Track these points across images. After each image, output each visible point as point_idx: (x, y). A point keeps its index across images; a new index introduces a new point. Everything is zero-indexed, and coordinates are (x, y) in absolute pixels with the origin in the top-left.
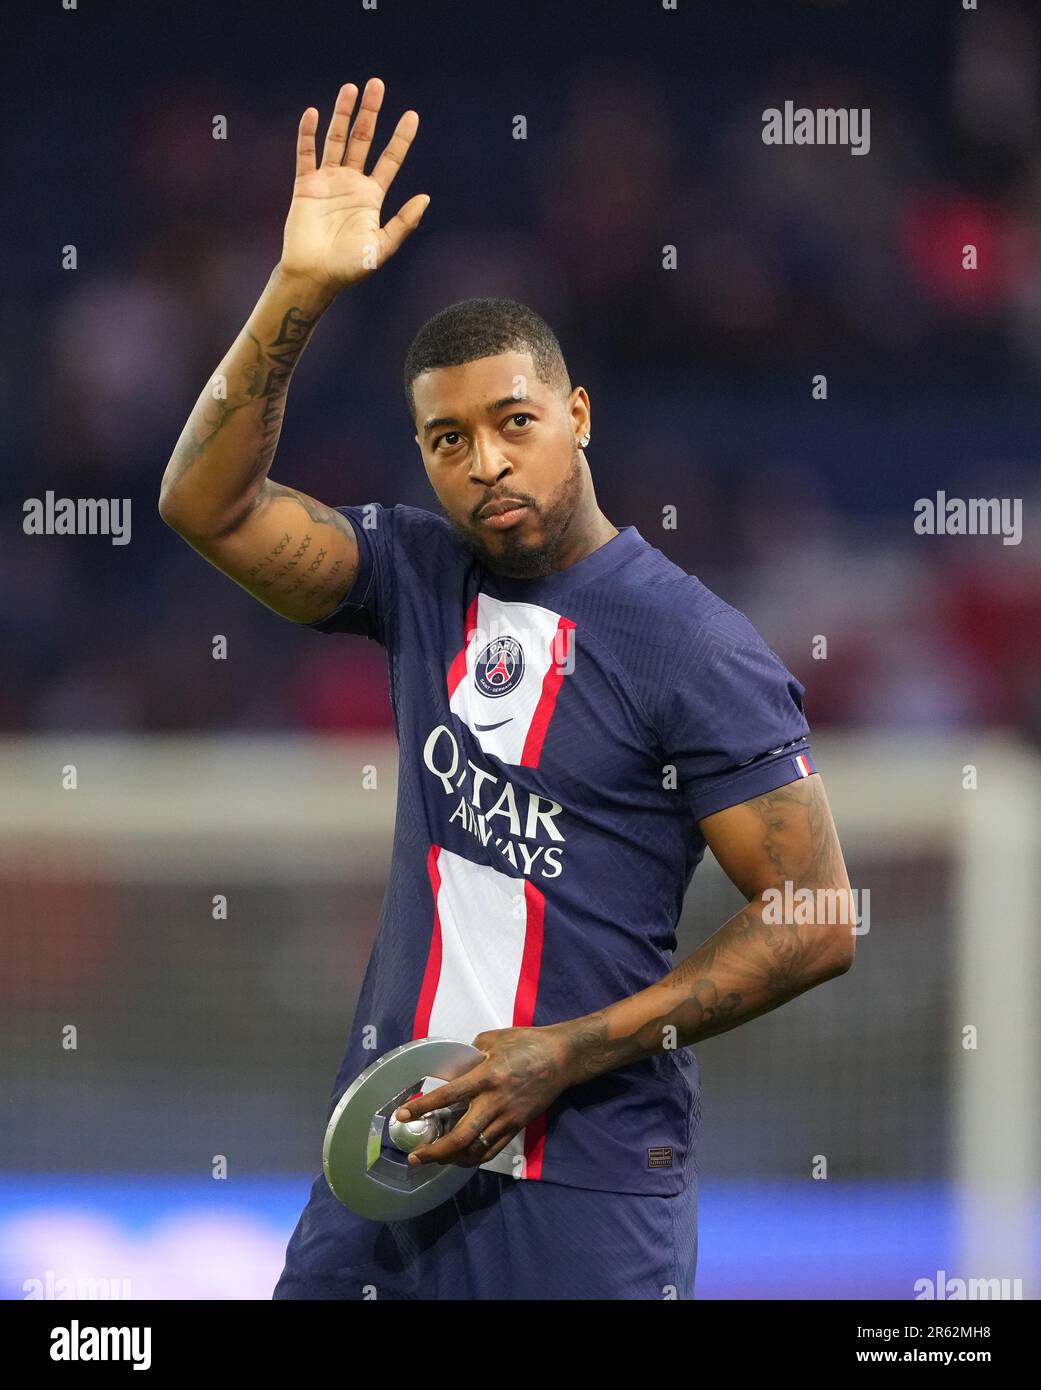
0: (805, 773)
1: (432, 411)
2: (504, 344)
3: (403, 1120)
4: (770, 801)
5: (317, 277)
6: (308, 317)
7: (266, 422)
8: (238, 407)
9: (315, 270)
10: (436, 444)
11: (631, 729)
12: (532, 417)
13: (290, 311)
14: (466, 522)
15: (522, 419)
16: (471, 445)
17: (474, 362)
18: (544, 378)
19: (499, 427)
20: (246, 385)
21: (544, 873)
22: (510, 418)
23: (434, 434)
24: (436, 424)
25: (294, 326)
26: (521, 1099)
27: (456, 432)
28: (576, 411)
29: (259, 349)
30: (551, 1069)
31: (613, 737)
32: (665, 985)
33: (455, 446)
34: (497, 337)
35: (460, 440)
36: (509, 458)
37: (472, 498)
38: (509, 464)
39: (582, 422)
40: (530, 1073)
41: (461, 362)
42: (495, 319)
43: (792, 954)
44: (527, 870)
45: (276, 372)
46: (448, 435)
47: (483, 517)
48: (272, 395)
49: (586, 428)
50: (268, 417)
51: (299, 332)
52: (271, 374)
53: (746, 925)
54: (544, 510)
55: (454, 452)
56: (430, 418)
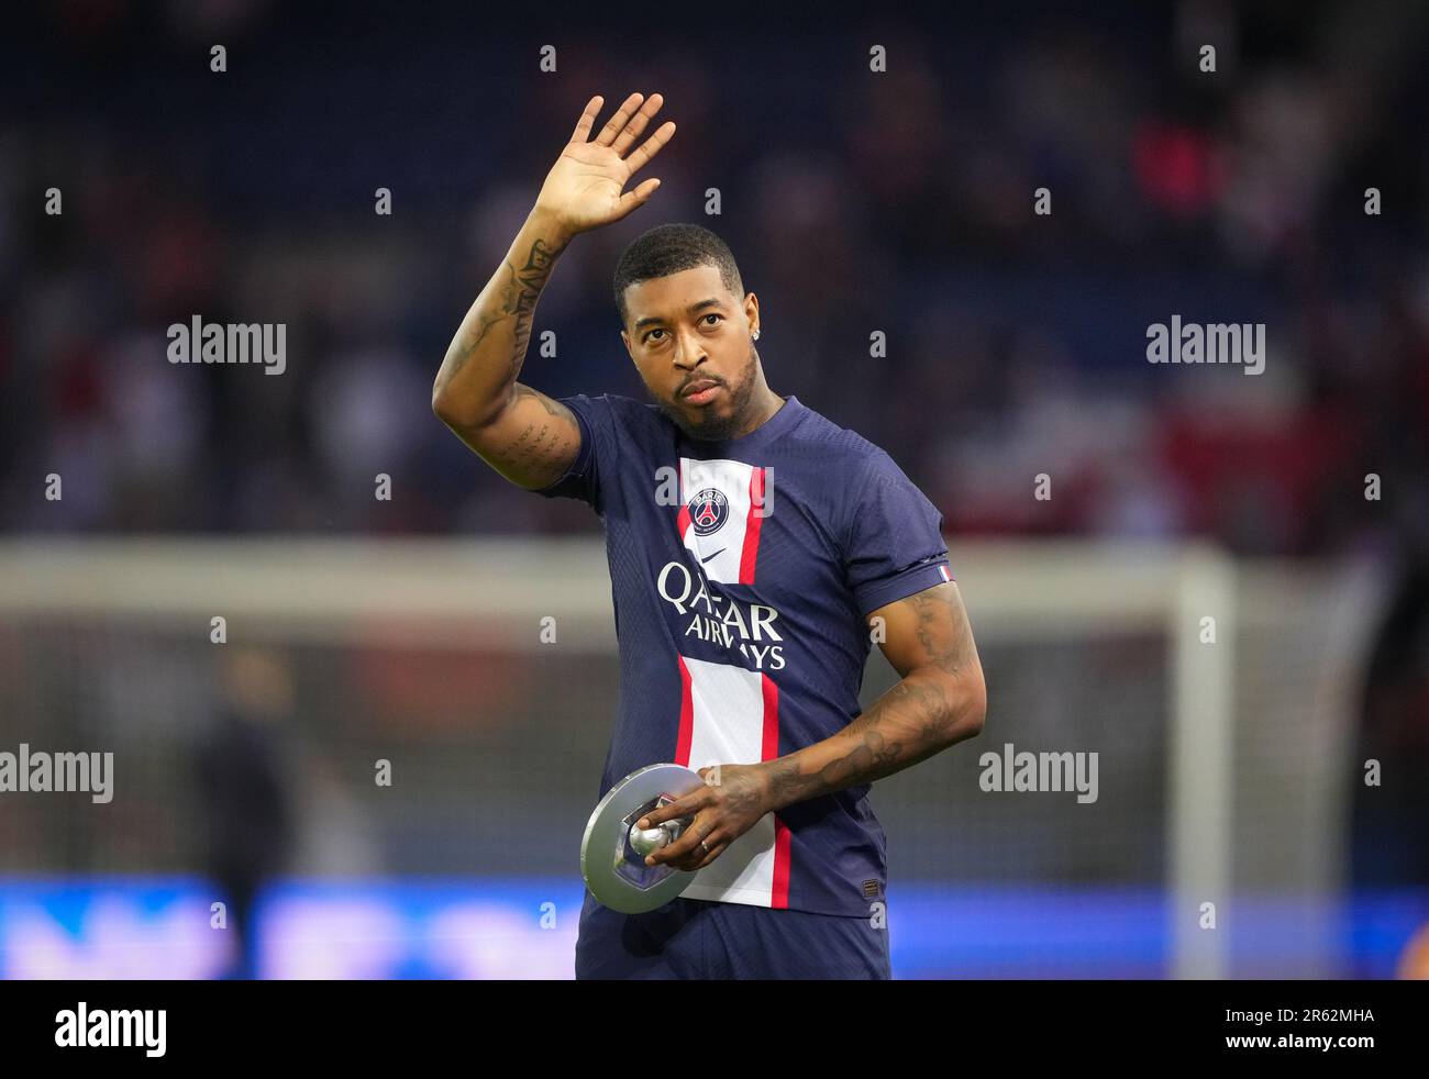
0: (947, 578)
1: (642, 313)
2: (698, 260)
3: (643, 828)
4: (922, 598)
5: (559, 217)
6: (550, 249)
7: (517, 335)
8: (497, 321)
9: (558, 211)
10: (645, 339)
11: (823, 546)
12: (721, 317)
13: (536, 244)
14: (670, 399)
15: (712, 318)
16: (674, 339)
17: (676, 275)
18: (728, 287)
19: (695, 324)
20: (502, 303)
21: (772, 666)
22: (704, 317)
23: (643, 332)
24: (645, 323)
25: (540, 256)
26: (735, 816)
27: (661, 328)
28: (749, 312)
29: (513, 273)
30: (758, 795)
31: (810, 554)
32: (844, 735)
33: (660, 340)
34: (693, 254)
35: (664, 335)
36: (705, 349)
37: (676, 379)
38: (705, 354)
39: (753, 321)
40: (742, 796)
41: (665, 274)
42: (689, 241)
43: (940, 715)
44: (759, 665)
45: (525, 293)
46: (654, 332)
47: (686, 395)
48: (522, 313)
49: (756, 325)
50: (519, 331)
51: (543, 260)
52: (522, 294)
53: (905, 691)
54: (733, 389)
55: (659, 345)
56: (641, 318)
